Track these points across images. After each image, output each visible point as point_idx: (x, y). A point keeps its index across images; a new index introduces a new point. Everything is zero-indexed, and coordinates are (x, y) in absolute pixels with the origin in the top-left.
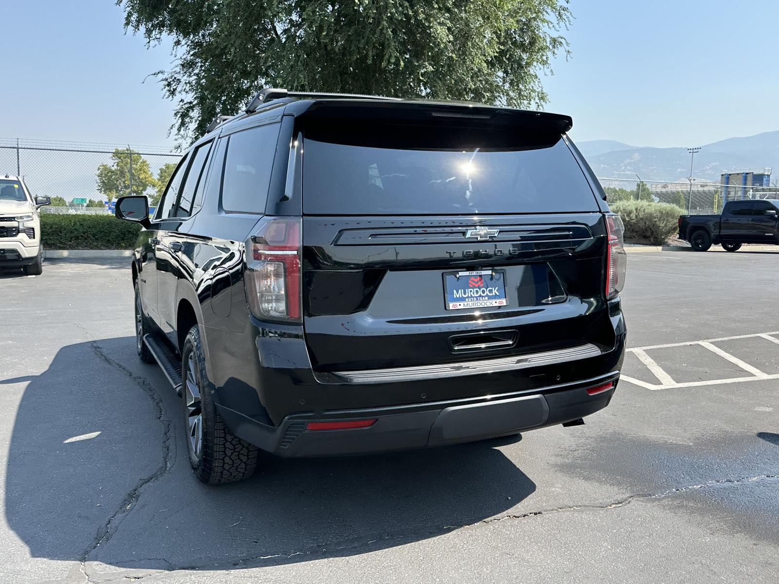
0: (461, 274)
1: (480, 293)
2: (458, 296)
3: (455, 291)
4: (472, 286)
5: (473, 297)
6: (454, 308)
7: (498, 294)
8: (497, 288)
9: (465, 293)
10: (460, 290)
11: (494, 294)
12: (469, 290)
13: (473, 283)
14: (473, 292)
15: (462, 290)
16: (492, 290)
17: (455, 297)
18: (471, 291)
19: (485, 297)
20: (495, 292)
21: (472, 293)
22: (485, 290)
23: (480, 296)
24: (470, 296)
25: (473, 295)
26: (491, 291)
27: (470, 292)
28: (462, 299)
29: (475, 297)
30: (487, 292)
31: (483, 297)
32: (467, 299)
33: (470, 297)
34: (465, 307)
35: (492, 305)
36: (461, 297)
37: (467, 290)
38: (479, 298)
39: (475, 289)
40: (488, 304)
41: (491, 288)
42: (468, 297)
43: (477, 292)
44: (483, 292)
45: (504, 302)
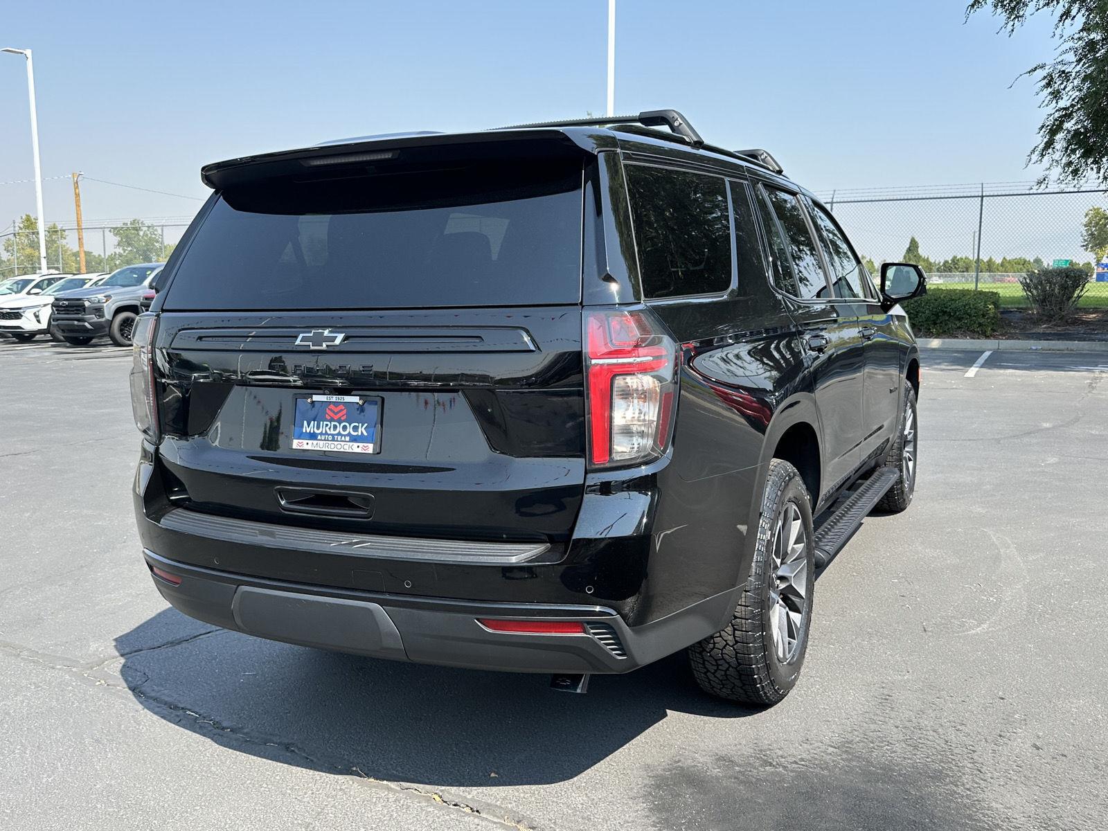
0: (316, 398)
1: (339, 429)
2: (308, 431)
3: (305, 422)
4: (328, 418)
5: (329, 435)
6: (299, 448)
7: (365, 434)
8: (366, 425)
9: (318, 428)
10: (312, 422)
11: (360, 434)
12: (325, 423)
13: (331, 413)
14: (329, 427)
15: (316, 422)
16: (358, 427)
17: (304, 431)
18: (327, 425)
19: (345, 436)
20: (362, 430)
21: (327, 428)
22: (347, 425)
23: (339, 434)
24: (324, 432)
25: (329, 432)
26: (355, 429)
27: (326, 427)
28: (313, 436)
29: (330, 434)
30: (350, 430)
31: (342, 435)
32: (319, 437)
33: (323, 434)
34: (313, 448)
35: (350, 451)
36: (312, 432)
37: (321, 423)
38: (336, 437)
39: (333, 423)
40: (346, 447)
41: (357, 424)
42: (321, 434)
43: (335, 427)
44: (345, 428)
45: (370, 448)
